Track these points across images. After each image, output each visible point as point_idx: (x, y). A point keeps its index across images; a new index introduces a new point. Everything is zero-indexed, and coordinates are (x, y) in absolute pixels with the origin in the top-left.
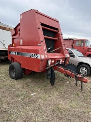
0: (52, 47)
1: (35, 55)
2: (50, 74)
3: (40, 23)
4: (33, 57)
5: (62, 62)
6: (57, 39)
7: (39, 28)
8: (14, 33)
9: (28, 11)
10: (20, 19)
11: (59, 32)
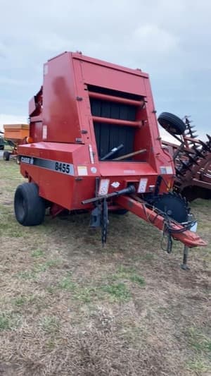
0: (122, 146)
1: (66, 167)
2: (96, 215)
3: (85, 84)
4: (62, 172)
5: (148, 187)
6: (140, 123)
7: (80, 97)
8: (34, 108)
9: (59, 56)
10: (44, 76)
11: (144, 104)
